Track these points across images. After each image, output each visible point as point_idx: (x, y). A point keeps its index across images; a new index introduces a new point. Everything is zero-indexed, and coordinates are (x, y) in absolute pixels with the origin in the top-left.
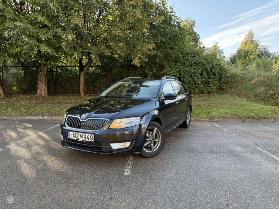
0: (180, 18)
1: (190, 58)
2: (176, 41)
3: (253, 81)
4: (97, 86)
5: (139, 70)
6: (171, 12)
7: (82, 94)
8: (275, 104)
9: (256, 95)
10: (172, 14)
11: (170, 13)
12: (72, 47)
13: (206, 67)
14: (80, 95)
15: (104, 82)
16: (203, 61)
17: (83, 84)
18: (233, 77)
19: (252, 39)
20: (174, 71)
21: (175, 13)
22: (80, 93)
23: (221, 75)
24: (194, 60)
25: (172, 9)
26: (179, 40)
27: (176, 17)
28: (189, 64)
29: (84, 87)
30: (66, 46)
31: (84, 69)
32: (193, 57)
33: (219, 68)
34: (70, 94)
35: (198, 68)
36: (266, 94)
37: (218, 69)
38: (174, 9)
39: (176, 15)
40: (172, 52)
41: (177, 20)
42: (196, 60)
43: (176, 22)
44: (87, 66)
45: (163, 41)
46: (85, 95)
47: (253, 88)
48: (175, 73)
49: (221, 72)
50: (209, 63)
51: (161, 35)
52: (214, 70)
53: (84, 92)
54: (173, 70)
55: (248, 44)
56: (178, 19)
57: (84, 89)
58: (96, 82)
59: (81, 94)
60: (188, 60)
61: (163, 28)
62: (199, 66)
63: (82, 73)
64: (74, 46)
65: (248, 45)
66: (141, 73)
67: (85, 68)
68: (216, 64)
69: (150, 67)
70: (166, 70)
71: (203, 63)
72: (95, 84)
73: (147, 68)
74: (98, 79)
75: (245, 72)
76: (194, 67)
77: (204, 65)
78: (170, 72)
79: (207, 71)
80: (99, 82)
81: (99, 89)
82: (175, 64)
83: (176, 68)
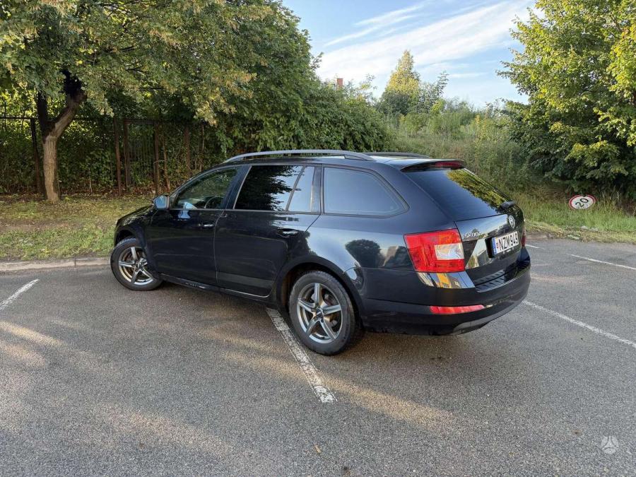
0: (292, 12)
1: (319, 109)
4: (86, 171)
5: (201, 131)
7: (52, 196)
12: (34, 67)
13: (353, 130)
14: (45, 197)
15: (108, 161)
16: (346, 116)
17: (53, 168)
19: (410, 69)
20: (285, 137)
22: (44, 191)
24: (327, 113)
26: (295, 64)
27: (284, 9)
28: (319, 122)
29: (55, 175)
30: (17, 64)
31: (54, 127)
32: (325, 107)
33: (378, 134)
34: (6, 194)
35: (337, 132)
37: (375, 135)
40: (280, 93)
41: (287, 17)
42: (332, 113)
43: (286, 21)
44: (64, 119)
45: (263, 64)
46: (61, 198)
48: (286, 141)
49: (381, 143)
50: (358, 122)
51: (257, 51)
52: (367, 138)
53: (56, 190)
54: (283, 135)
55: (403, 80)
56: (287, 14)
57: (55, 181)
58: (83, 161)
59: (48, 194)
60: (315, 112)
61: (260, 34)
62: (339, 126)
63: (49, 137)
64: (38, 63)
65: (404, 82)
66: (207, 138)
67: (57, 125)
68: (373, 125)
69: (230, 125)
70: (266, 134)
71: (346, 122)
72: (82, 165)
73: (221, 127)
74: (91, 153)
75: (418, 141)
76: (327, 130)
77: (349, 126)
78: (275, 139)
79: (353, 139)
80: (92, 162)
81: (93, 180)
82: (288, 121)
83: (290, 130)
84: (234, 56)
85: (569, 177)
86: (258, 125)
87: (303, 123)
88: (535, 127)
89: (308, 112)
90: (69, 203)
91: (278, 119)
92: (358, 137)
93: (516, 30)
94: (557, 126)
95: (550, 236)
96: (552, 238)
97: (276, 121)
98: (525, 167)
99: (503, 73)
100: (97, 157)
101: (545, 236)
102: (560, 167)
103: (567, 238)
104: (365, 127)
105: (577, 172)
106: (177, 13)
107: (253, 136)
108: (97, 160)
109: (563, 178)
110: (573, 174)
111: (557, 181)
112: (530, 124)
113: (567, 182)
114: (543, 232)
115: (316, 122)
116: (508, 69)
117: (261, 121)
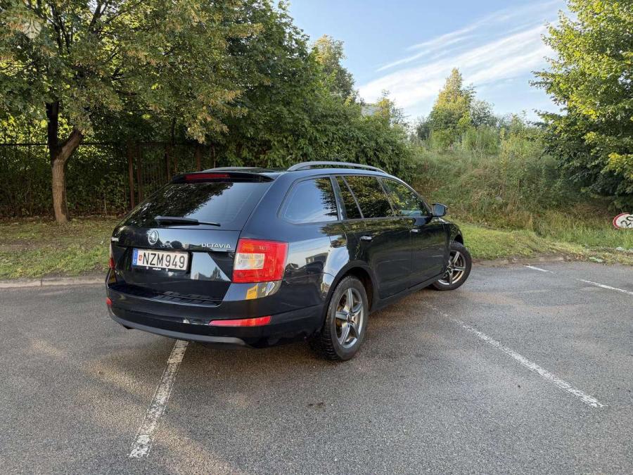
0: (302, 31)
1: (328, 127)
2: (295, 86)
3: (464, 177)
4: (102, 194)
5: (212, 153)
6: (282, 16)
7: (61, 217)
8: (508, 225)
9: (470, 206)
10: (284, 21)
11: (280, 18)
13: (365, 148)
14: (55, 219)
15: (122, 183)
16: (357, 133)
17: (61, 190)
18: (422, 168)
19: (459, 87)
20: (294, 156)
21: (292, 19)
22: (53, 214)
23: (397, 164)
24: (338, 130)
25: (284, 9)
26: (302, 82)
27: (294, 28)
28: (329, 139)
31: (61, 151)
32: (336, 124)
33: (393, 150)
35: (349, 150)
36: (490, 204)
37: (390, 152)
38: (288, 8)
39: (294, 24)
41: (298, 37)
42: (343, 131)
43: (296, 40)
44: (71, 143)
45: (266, 83)
46: (69, 219)
47: (464, 192)
48: (295, 160)
49: (397, 160)
50: (370, 139)
51: (261, 71)
52: (381, 155)
53: (64, 211)
54: (291, 154)
55: (452, 98)
56: (298, 33)
57: (63, 203)
58: (98, 184)
59: (57, 216)
60: (325, 130)
61: (263, 53)
62: (350, 144)
63: (57, 161)
65: (453, 100)
67: (64, 149)
68: (386, 142)
69: (239, 146)
70: (275, 153)
71: (358, 139)
72: (97, 188)
73: (230, 148)
74: (105, 176)
75: (446, 157)
76: (337, 147)
77: (362, 144)
78: (284, 157)
79: (366, 156)
80: (106, 184)
81: (108, 202)
82: (296, 141)
83: (299, 149)
84: (236, 76)
85: (610, 192)
86: (267, 146)
87: (312, 141)
88: (570, 139)
89: (318, 130)
90: (75, 224)
91: (286, 138)
92: (371, 153)
93: (549, 35)
94: (591, 136)
95: (568, 258)
96: (570, 260)
97: (284, 140)
98: (559, 183)
99: (537, 83)
100: (111, 179)
101: (561, 259)
102: (600, 181)
103: (588, 260)
104: (377, 143)
105: (619, 187)
106: (160, 34)
107: (262, 156)
108: (112, 183)
109: (604, 193)
110: (614, 189)
111: (596, 197)
112: (564, 136)
113: (609, 198)
114: (559, 253)
115: (326, 140)
116: (540, 79)
117: (269, 141)
